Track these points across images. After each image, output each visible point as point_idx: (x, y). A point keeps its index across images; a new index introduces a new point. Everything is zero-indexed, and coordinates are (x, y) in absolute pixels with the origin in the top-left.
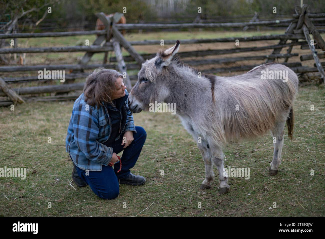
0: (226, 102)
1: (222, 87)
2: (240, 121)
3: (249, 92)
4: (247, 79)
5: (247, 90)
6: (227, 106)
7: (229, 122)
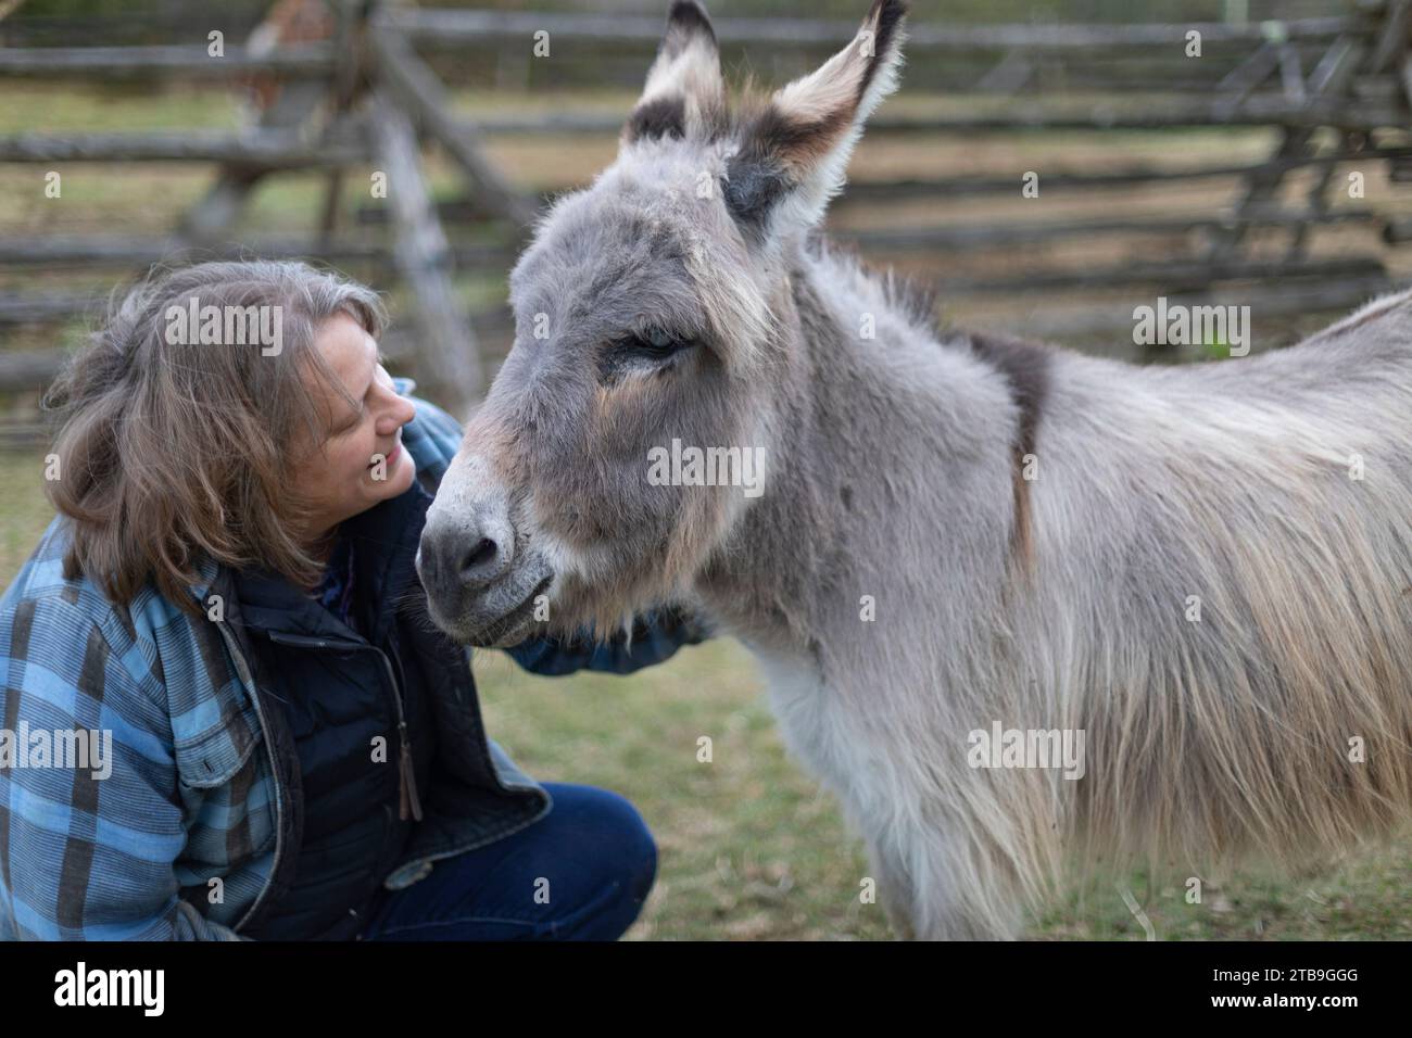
0: (1113, 566)
1: (1093, 442)
2: (1215, 726)
3: (1302, 499)
4: (1301, 394)
5: (1284, 484)
6: (1122, 604)
7: (1126, 729)
